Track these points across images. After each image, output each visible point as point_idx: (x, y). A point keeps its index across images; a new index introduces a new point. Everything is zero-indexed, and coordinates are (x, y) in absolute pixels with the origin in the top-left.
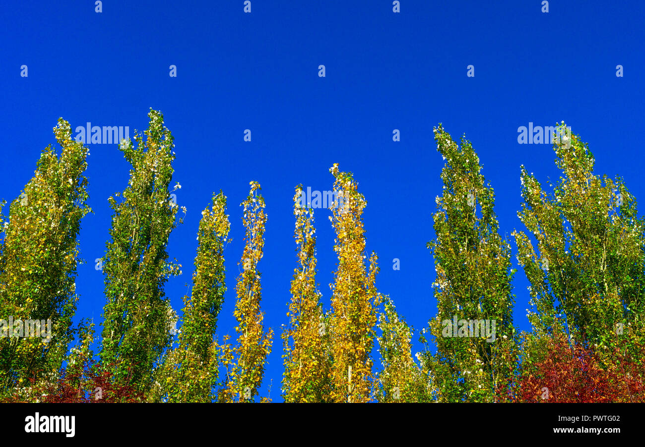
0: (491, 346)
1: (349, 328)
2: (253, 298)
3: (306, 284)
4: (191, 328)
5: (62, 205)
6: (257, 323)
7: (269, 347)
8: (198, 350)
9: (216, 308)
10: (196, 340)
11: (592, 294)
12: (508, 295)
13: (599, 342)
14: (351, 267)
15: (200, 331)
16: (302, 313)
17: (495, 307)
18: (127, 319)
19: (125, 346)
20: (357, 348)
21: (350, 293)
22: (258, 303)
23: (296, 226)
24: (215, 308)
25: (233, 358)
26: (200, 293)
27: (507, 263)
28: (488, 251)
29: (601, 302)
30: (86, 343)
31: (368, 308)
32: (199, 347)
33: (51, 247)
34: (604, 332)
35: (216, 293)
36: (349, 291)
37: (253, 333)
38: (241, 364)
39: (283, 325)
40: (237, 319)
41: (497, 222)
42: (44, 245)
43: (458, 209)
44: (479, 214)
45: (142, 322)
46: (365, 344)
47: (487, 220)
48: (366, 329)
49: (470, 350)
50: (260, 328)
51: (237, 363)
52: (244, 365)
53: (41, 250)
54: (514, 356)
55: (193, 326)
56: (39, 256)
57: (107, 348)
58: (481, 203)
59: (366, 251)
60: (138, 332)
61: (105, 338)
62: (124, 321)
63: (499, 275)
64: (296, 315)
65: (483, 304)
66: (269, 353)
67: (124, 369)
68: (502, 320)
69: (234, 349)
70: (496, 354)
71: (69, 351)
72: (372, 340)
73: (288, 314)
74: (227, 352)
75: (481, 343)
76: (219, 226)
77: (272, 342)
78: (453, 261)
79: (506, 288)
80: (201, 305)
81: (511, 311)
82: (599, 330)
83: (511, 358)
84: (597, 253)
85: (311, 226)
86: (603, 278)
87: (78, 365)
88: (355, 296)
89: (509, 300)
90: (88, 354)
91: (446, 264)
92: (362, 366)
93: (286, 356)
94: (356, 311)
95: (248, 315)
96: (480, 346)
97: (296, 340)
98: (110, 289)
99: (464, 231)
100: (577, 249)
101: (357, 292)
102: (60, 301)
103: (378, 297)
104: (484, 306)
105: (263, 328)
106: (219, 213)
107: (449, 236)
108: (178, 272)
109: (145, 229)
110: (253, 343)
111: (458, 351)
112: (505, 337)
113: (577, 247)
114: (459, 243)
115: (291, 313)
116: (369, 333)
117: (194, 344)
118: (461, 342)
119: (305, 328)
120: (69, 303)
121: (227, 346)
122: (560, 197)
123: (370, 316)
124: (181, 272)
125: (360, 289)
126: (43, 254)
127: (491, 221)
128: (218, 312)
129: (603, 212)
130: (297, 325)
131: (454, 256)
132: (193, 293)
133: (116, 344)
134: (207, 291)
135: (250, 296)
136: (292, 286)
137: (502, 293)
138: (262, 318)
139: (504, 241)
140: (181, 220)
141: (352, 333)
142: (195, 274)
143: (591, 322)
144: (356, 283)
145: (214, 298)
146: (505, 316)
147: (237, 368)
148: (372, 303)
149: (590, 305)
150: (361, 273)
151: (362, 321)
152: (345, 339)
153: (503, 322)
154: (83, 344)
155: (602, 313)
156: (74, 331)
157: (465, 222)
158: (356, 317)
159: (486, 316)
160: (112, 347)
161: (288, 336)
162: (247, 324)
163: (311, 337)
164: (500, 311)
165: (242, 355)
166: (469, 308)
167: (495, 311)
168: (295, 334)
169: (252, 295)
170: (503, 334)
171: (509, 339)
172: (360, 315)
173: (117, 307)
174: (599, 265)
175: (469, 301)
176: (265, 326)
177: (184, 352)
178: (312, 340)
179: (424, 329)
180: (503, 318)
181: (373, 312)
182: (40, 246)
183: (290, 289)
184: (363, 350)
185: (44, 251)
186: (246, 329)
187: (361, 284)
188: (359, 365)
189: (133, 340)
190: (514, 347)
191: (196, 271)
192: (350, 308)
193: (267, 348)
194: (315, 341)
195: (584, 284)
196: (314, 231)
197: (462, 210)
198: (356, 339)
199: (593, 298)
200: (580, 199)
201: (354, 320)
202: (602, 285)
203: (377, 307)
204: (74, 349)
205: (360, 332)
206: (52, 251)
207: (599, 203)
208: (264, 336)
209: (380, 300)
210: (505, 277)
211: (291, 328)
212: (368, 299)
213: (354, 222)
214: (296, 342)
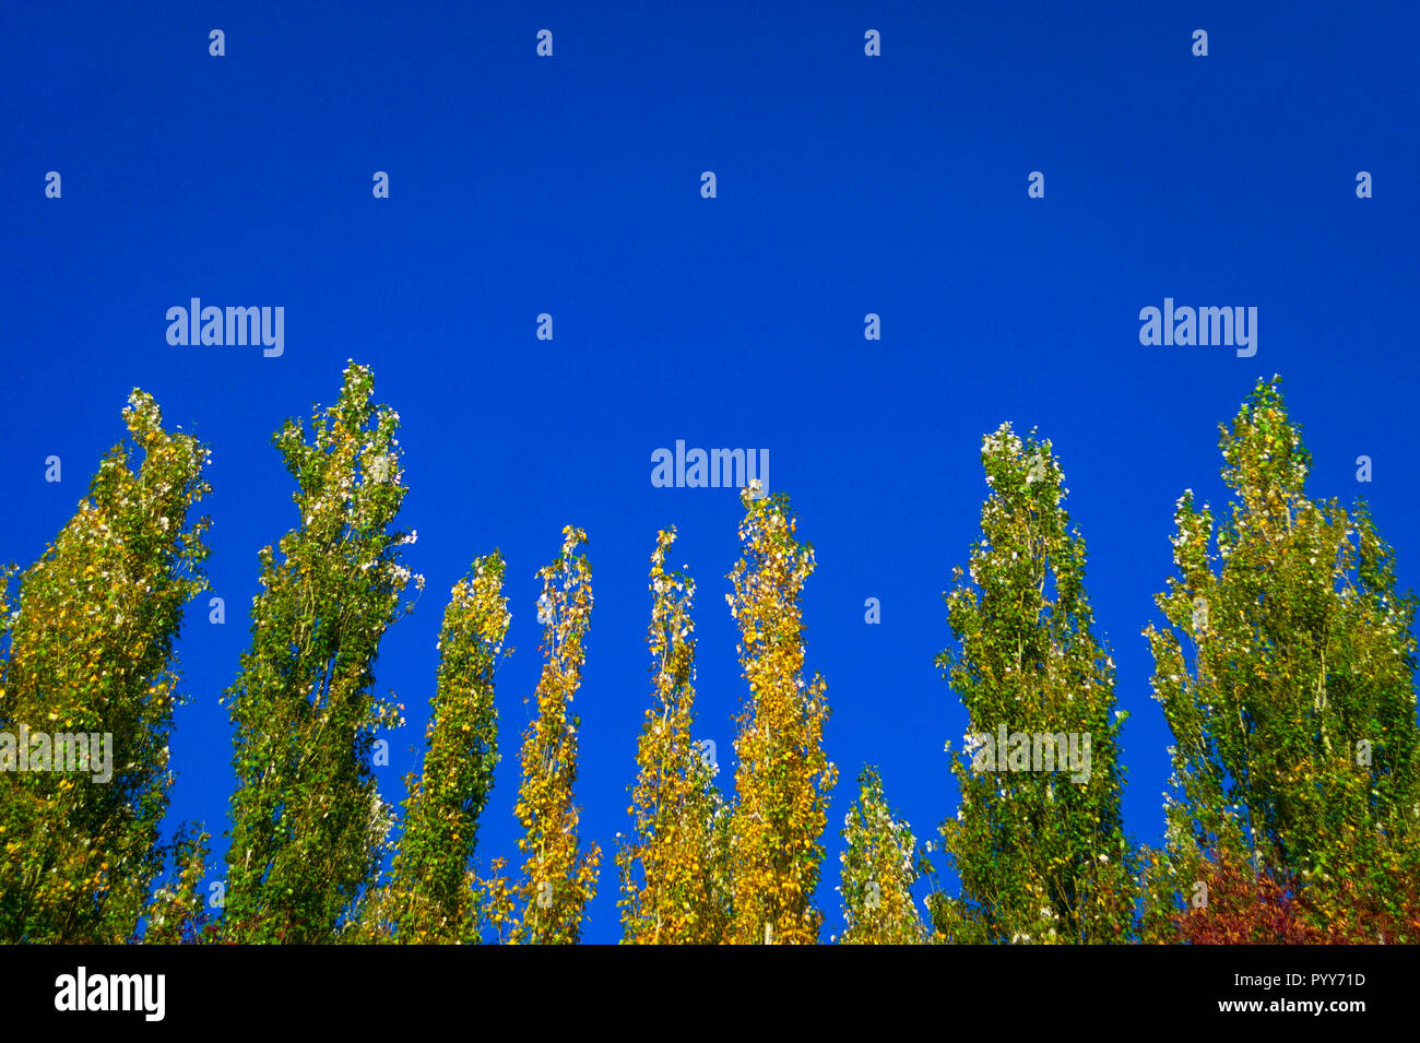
0: (1074, 878)
1: (767, 841)
2: (557, 775)
3: (671, 743)
4: (422, 843)
5: (144, 575)
6: (565, 830)
7: (592, 884)
8: (437, 893)
9: (478, 799)
10: (432, 869)
11: (1297, 759)
12: (1109, 767)
13: (1311, 866)
14: (772, 706)
15: (441, 849)
16: (662, 808)
17: (1083, 791)
18: (284, 824)
19: (277, 883)
20: (784, 885)
21: (768, 763)
22: (568, 786)
23: (654, 617)
24: (474, 800)
25: (512, 908)
26: (440, 766)
27: (1108, 698)
28: (1066, 671)
29: (1316, 779)
30: (188, 878)
31: (806, 796)
32: (438, 885)
33: (114, 668)
34: (1322, 845)
35: (478, 765)
36: (767, 759)
37: (556, 852)
38: (530, 921)
39: (618, 835)
40: (522, 823)
41: (1089, 608)
42: (99, 662)
43: (1001, 581)
44: (1050, 592)
45: (313, 830)
46: (799, 876)
47: (1068, 604)
48: (803, 841)
49: (1029, 887)
50: (571, 841)
51: (521, 920)
52: (536, 923)
53: (92, 675)
54: (1124, 899)
55: (425, 839)
56: (89, 687)
57: (238, 887)
58: (1056, 569)
59: (806, 671)
60: (305, 852)
61: (232, 866)
62: (277, 829)
63: (1090, 722)
64: (649, 812)
65: (1057, 786)
66: (591, 897)
67: (273, 935)
68: (1098, 820)
69: (515, 888)
70: (1087, 894)
71: (152, 895)
72: (817, 866)
73: (630, 810)
74: (499, 894)
75: (1054, 871)
76: (485, 620)
77: (598, 872)
78: (991, 693)
79: (1107, 752)
80: (443, 792)
81: (1117, 800)
82: (1311, 840)
83: (1118, 905)
84: (1306, 669)
85: (684, 617)
86: (1320, 725)
87: (171, 927)
88: (779, 771)
89: (1112, 777)
90: (194, 901)
91: (976, 699)
92: (794, 923)
93: (626, 902)
94: (781, 803)
95: (545, 813)
96: (1052, 878)
97: (648, 868)
98: (248, 757)
99: (1014, 628)
100: (1263, 663)
101: (783, 762)
102: (134, 786)
103: (827, 772)
104: (1060, 791)
105: (579, 841)
106: (488, 592)
107: (981, 640)
108: (396, 720)
109: (326, 625)
110: (557, 875)
111: (1003, 889)
112: (1103, 858)
113: (1263, 659)
114: (1003, 655)
115: (638, 807)
116: (811, 850)
117: (428, 878)
118: (1009, 870)
119: (668, 840)
120: (154, 790)
121: (501, 882)
122: (1228, 548)
123: (811, 814)
124: (403, 720)
125: (789, 754)
126: (96, 682)
127: (1076, 606)
128: (480, 809)
129: (1321, 582)
130: (650, 834)
131: (993, 683)
132: (426, 767)
133: (258, 881)
134: (457, 761)
135: (552, 772)
136: (641, 748)
137: (1098, 761)
138: (577, 820)
139: (1101, 651)
140: (410, 607)
141: (773, 850)
142: (431, 725)
143: (1295, 823)
144: (782, 742)
145: (473, 778)
146: (1104, 813)
147: (521, 930)
148: (816, 786)
149: (1291, 784)
150: (792, 719)
151: (794, 825)
152: (758, 864)
153: (1099, 827)
154: (183, 881)
155: (1317, 803)
156: (162, 851)
157: (1016, 610)
158: (781, 816)
159: (1064, 811)
160: (247, 885)
161: (630, 858)
162: (544, 832)
163: (681, 861)
164: (1093, 802)
165: (532, 901)
166: (1027, 794)
167: (1082, 801)
168: (646, 854)
169: (555, 769)
170: (1100, 851)
171: (1113, 863)
172: (790, 812)
173: (261, 798)
174: (1312, 698)
175: (1025, 779)
176: (582, 840)
177: (406, 897)
178: (683, 868)
179: (928, 843)
180: (1101, 818)
181: (818, 805)
182: (91, 664)
183: (638, 754)
184: (795, 888)
185: (99, 675)
186: (542, 844)
187: (791, 743)
188: (788, 920)
189: (292, 870)
190: (1123, 879)
191: (433, 717)
192: (768, 796)
193: (588, 886)
194: (691, 870)
195: (1279, 738)
196: (691, 628)
197: (1009, 582)
198: (781, 863)
199: (1298, 768)
200: (1270, 552)
201: (776, 822)
202: (1319, 741)
203: (827, 794)
204: (163, 892)
205: (791, 849)
206: (116, 677)
207: (1313, 561)
208: (579, 860)
209: (832, 777)
210: (1102, 728)
211: (637, 840)
212: (806, 776)
213: (780, 607)
214: (649, 872)
